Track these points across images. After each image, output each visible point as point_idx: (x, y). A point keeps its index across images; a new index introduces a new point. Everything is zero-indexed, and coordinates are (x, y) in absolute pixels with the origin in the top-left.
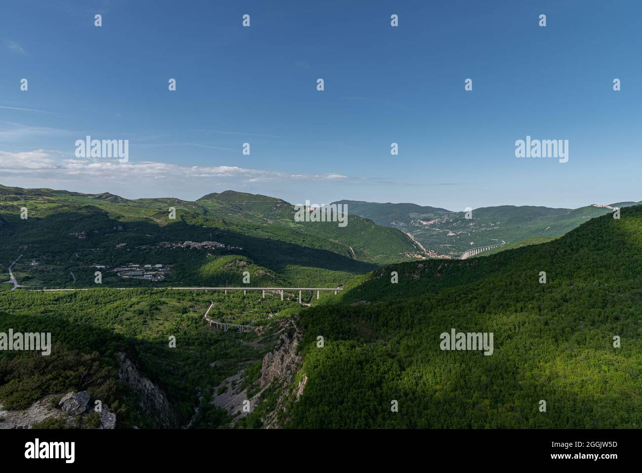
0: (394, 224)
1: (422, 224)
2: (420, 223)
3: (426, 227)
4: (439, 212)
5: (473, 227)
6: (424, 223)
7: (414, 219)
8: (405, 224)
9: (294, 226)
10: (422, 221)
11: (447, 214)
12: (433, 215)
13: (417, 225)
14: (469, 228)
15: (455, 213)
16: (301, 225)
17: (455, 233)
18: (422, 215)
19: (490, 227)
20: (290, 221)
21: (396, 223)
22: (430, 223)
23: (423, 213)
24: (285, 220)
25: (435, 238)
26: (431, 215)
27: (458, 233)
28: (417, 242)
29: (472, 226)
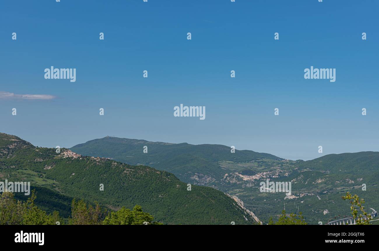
0: (197, 179)
1: (242, 179)
2: (238, 177)
3: (248, 185)
4: (264, 160)
5: (323, 185)
6: (246, 178)
7: (228, 171)
8: (214, 180)
9: (44, 183)
10: (243, 174)
11: (279, 164)
12: (256, 164)
13: (234, 181)
14: (316, 186)
15: (291, 162)
16: (54, 182)
17: (296, 196)
18: (240, 165)
19: (350, 185)
20: (36, 173)
21: (199, 177)
22: (254, 177)
23: (241, 162)
24: (25, 171)
25: (265, 203)
26: (253, 165)
27: (302, 196)
28: (248, 211)
29: (321, 183)
